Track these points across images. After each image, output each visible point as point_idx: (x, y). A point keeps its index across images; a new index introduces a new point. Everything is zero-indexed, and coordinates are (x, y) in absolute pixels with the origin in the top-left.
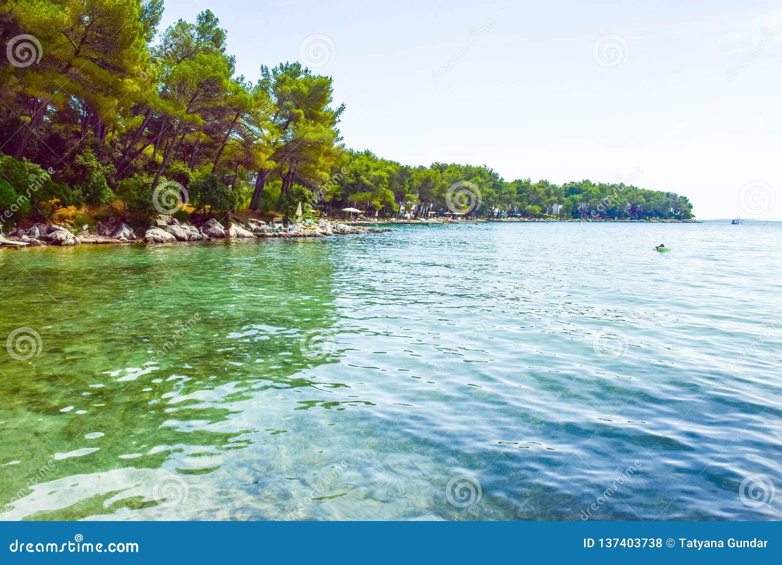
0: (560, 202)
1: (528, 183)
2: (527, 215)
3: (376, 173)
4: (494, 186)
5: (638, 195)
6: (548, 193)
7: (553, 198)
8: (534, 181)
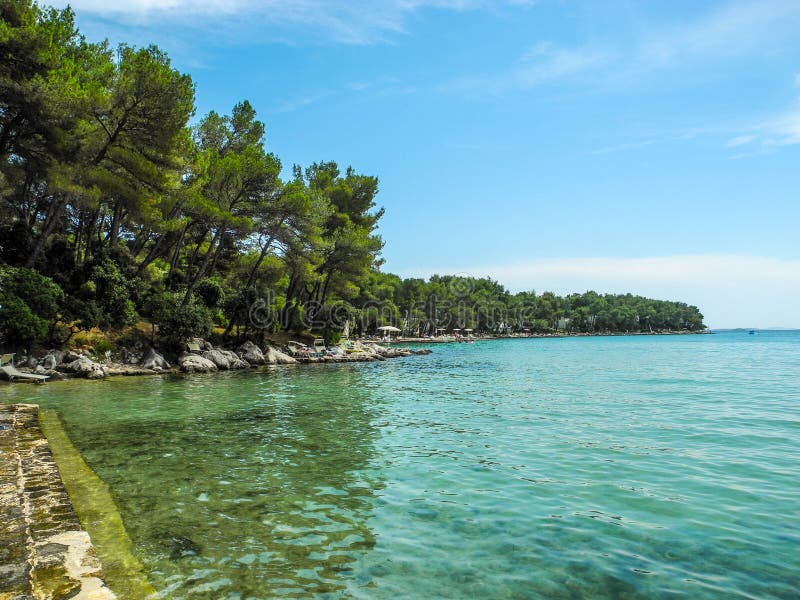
0: (567, 315)
1: (533, 294)
2: (535, 331)
3: (382, 287)
4: (499, 299)
5: (647, 306)
6: (554, 306)
7: (560, 311)
8: (539, 293)
